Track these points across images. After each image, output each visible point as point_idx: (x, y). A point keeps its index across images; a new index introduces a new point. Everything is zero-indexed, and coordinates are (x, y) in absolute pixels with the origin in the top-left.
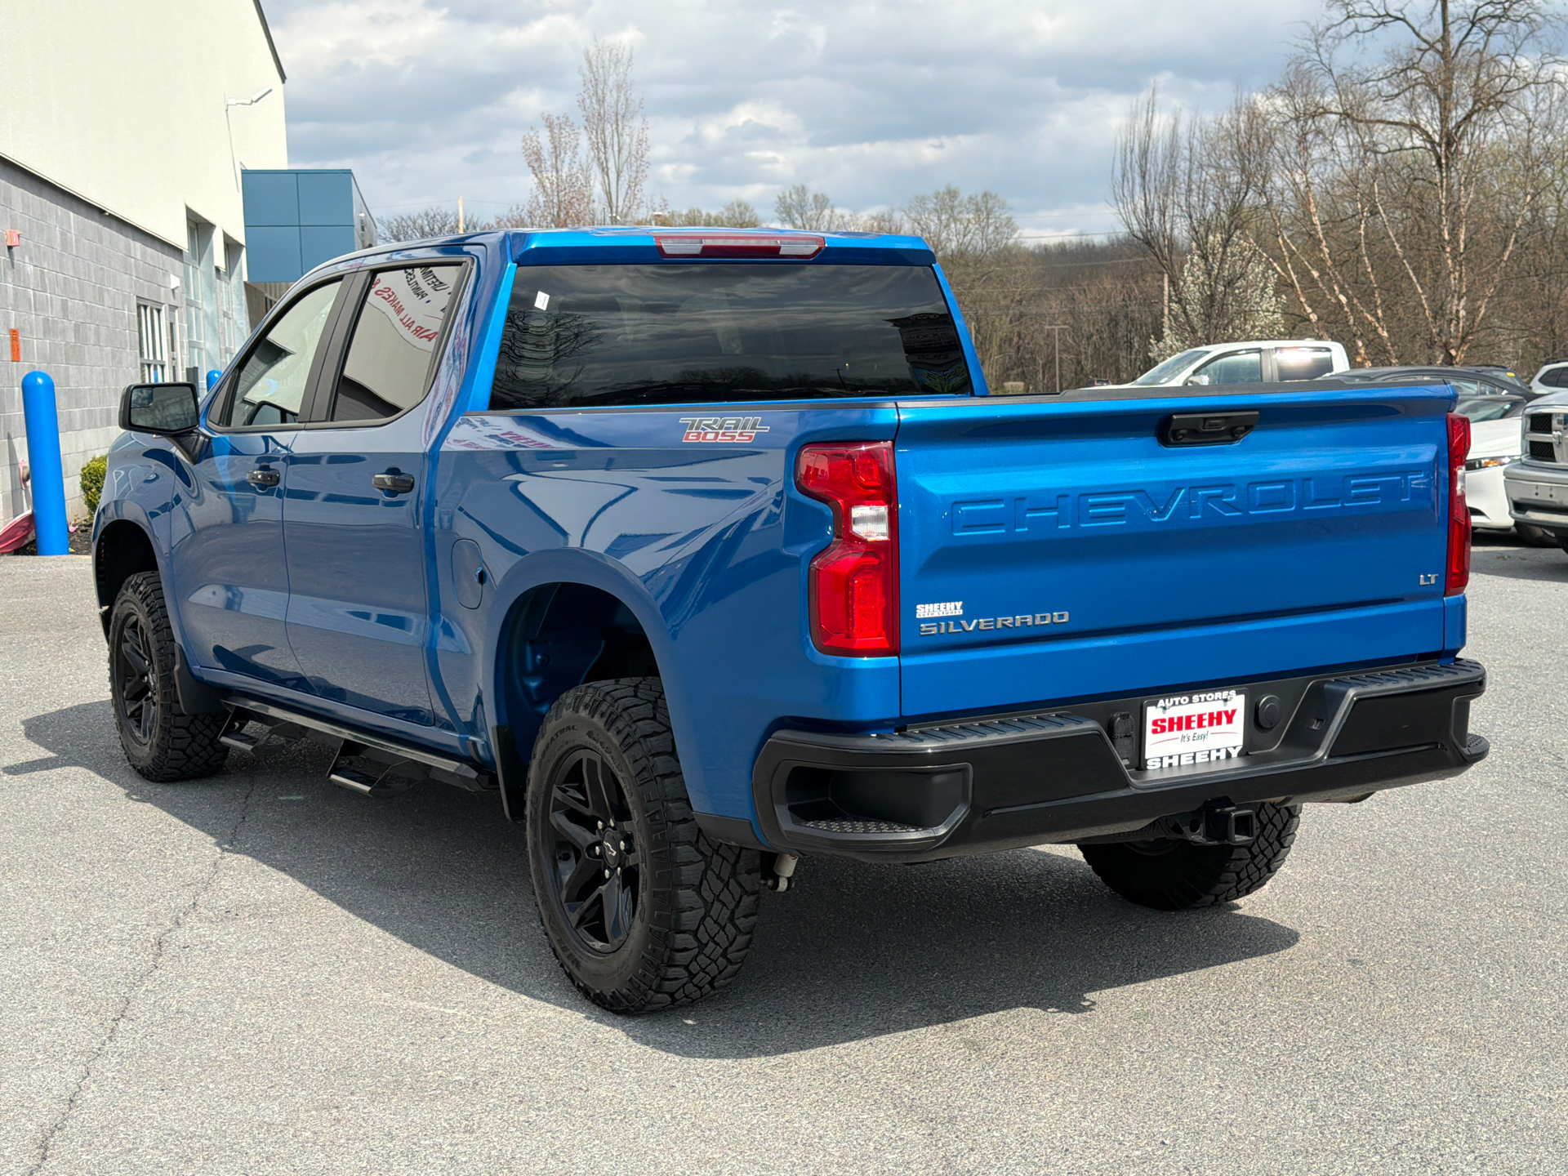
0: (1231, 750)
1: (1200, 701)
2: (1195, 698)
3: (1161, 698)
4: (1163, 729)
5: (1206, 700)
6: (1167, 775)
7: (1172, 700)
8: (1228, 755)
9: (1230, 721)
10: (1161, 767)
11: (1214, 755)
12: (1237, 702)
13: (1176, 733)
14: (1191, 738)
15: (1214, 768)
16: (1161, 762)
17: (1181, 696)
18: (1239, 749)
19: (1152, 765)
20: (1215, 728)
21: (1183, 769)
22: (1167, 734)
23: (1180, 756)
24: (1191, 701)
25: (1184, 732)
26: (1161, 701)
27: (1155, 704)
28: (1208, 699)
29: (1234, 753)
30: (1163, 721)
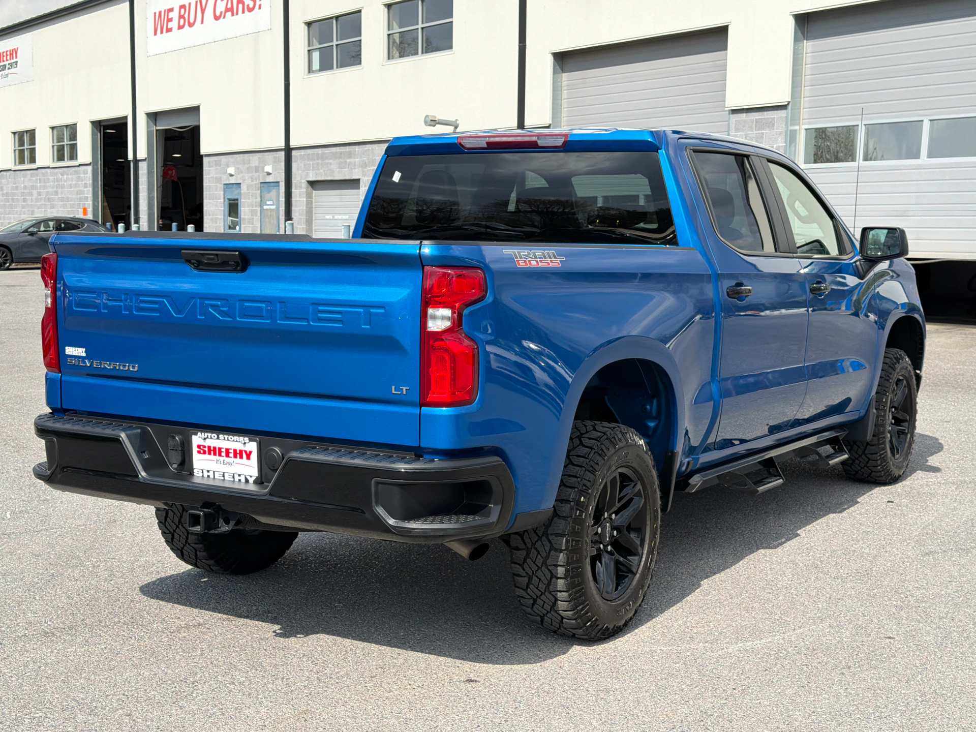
0: (248, 478)
1: (224, 439)
2: (221, 436)
3: (199, 431)
4: (204, 453)
5: (228, 440)
6: (205, 482)
7: (206, 434)
8: (247, 481)
9: (248, 458)
10: (203, 476)
11: (236, 478)
12: (252, 447)
13: (212, 457)
14: (222, 462)
15: (236, 486)
16: (203, 472)
17: (212, 433)
18: (254, 478)
19: (197, 473)
20: (238, 460)
21: (217, 481)
22: (207, 456)
23: (214, 472)
24: (218, 438)
25: (217, 457)
26: (199, 433)
27: (196, 434)
28: (229, 439)
29: (251, 480)
30: (204, 447)
